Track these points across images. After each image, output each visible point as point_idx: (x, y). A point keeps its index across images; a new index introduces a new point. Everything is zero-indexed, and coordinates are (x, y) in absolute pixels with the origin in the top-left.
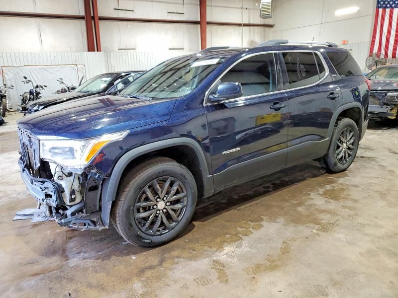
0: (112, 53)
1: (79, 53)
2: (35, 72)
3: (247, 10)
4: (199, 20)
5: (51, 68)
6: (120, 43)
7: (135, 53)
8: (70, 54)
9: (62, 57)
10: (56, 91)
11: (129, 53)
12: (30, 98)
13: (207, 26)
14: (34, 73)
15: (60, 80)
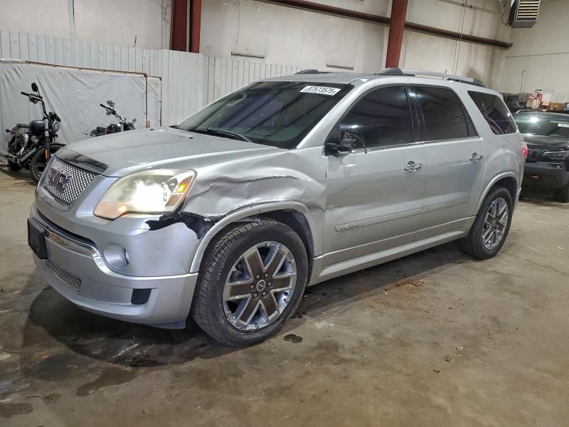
0: (218, 60)
1: (152, 51)
2: (51, 80)
3: (472, 10)
4: (389, 15)
5: (90, 76)
6: (237, 42)
7: (263, 67)
8: (132, 50)
9: (114, 54)
10: (95, 128)
11: (252, 66)
12: (30, 142)
13: (404, 31)
14: (48, 83)
15: (108, 106)
